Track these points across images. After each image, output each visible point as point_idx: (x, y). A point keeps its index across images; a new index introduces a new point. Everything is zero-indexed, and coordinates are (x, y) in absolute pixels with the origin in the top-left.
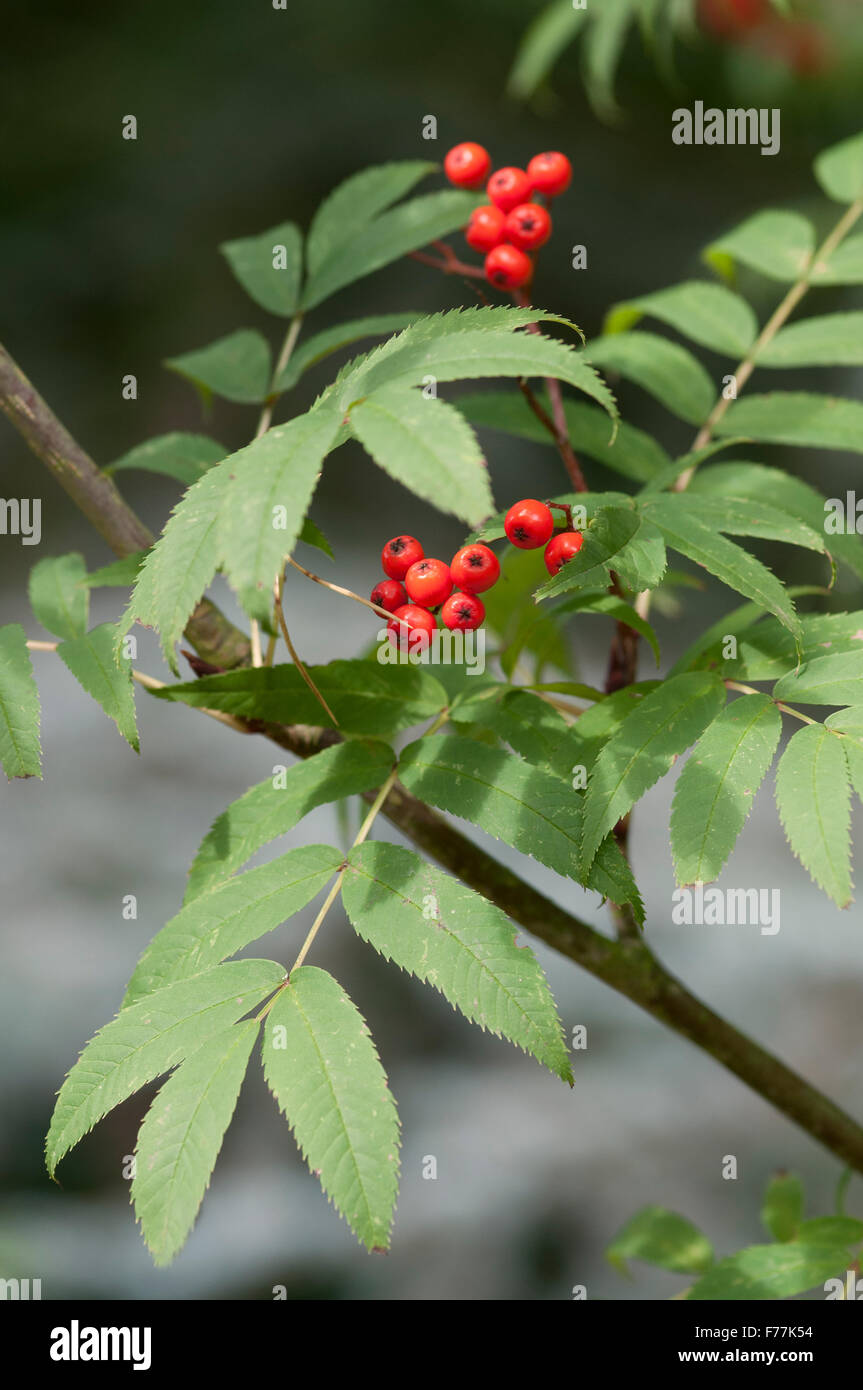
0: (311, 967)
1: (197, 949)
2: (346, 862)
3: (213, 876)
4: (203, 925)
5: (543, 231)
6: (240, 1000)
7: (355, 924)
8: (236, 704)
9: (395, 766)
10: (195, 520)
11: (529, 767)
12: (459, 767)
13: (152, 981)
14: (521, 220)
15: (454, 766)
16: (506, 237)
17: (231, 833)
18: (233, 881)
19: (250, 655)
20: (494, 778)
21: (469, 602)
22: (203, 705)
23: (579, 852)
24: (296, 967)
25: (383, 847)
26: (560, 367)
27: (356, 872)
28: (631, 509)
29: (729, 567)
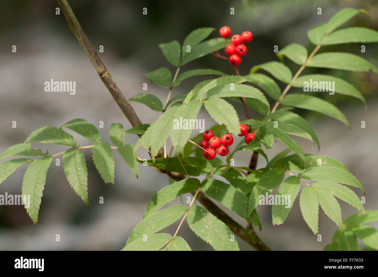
0: (179, 237)
1: (148, 229)
2: (188, 210)
3: (152, 209)
4: (150, 222)
5: (245, 52)
6: (160, 243)
7: (190, 226)
8: (161, 166)
9: (200, 185)
10: (161, 125)
11: (235, 189)
12: (217, 188)
13: (136, 235)
14: (240, 49)
15: (216, 187)
16: (235, 52)
17: (158, 199)
18: (158, 212)
19: (163, 153)
20: (226, 191)
21: (225, 148)
22: (152, 166)
23: (247, 212)
24: (175, 236)
25: (198, 207)
26: (257, 96)
27: (190, 213)
28: (264, 126)
29: (289, 143)
